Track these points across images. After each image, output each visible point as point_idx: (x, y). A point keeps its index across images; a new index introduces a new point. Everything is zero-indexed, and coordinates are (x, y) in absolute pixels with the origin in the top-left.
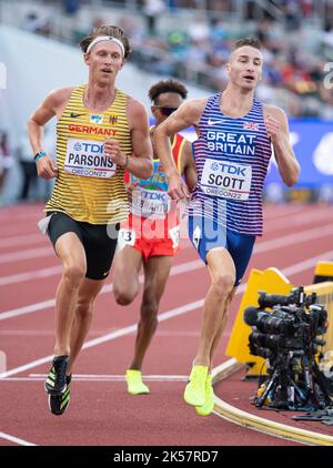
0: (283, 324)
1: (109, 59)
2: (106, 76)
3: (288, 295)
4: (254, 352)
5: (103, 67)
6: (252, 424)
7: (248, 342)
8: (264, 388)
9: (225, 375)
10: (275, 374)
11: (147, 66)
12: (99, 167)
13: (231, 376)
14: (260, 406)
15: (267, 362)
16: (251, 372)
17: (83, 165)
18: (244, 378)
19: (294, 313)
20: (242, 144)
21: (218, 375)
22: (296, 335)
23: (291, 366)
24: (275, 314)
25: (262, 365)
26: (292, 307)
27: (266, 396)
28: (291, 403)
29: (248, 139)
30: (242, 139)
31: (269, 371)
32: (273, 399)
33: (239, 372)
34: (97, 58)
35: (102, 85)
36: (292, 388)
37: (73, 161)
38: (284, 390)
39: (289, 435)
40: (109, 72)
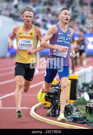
0: (54, 92)
1: (29, 18)
2: (28, 23)
3: (56, 84)
4: (46, 100)
5: (27, 20)
6: (46, 121)
7: (45, 98)
8: (49, 111)
9: (38, 107)
10: (52, 107)
11: (16, 18)
12: (28, 47)
13: (40, 107)
14: (48, 116)
15: (50, 103)
16: (46, 106)
17: (23, 47)
18: (43, 108)
19: (58, 89)
20: (67, 41)
21: (36, 107)
22: (58, 95)
23: (57, 104)
24: (52, 89)
25: (49, 104)
26: (57, 87)
27: (50, 113)
28: (57, 115)
29: (68, 39)
30: (67, 39)
31: (51, 106)
32: (52, 114)
33: (42, 106)
34: (26, 18)
35: (27, 25)
36: (57, 111)
37: (20, 45)
38: (55, 111)
39: (56, 124)
40: (29, 22)
